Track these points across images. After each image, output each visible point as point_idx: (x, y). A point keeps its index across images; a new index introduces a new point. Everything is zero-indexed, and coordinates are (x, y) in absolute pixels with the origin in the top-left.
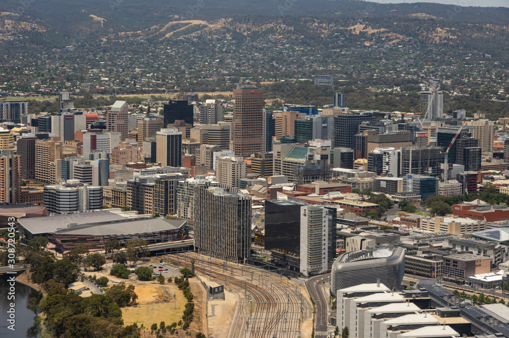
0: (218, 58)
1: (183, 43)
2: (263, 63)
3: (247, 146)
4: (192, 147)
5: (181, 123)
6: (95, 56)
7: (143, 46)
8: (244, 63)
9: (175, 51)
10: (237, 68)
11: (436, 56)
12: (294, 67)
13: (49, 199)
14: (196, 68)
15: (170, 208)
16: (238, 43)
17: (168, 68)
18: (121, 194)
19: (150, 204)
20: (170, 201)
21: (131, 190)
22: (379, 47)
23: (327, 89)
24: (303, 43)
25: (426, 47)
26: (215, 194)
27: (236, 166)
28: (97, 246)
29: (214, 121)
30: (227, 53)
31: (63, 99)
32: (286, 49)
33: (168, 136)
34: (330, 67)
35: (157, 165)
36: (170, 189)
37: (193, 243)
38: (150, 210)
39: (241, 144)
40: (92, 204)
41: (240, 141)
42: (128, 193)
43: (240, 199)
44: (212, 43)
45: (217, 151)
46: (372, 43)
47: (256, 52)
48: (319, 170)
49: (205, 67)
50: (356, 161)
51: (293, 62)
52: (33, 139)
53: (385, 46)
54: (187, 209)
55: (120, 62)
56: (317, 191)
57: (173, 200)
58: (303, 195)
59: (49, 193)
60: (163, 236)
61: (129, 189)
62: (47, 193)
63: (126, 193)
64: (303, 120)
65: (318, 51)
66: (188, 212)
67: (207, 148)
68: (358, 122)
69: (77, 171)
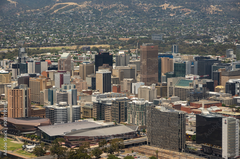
0: (88, 25)
1: (65, 16)
2: (114, 27)
3: (149, 79)
4: (114, 80)
5: (107, 66)
6: (15, 24)
7: (42, 18)
8: (103, 27)
9: (61, 20)
10: (100, 30)
11: (212, 22)
12: (133, 30)
13: (49, 114)
14: (76, 30)
15: (122, 118)
16: (97, 15)
17: (60, 31)
18: (89, 110)
19: (109, 116)
20: (122, 114)
21: (96, 107)
22: (178, 17)
23: (161, 42)
24: (135, 15)
25: (206, 16)
26: (162, 111)
27: (151, 92)
28: (91, 143)
29: (124, 64)
30: (92, 21)
31: (21, 51)
32: (125, 18)
33: (104, 74)
34: (154, 29)
35: (97, 91)
36: (122, 107)
37: (146, 139)
38: (109, 120)
39: (146, 78)
40: (75, 116)
41: (145, 76)
42: (93, 109)
43: (179, 114)
44: (81, 16)
45: (134, 82)
46: (174, 15)
47: (108, 21)
48: (202, 93)
49: (81, 30)
50: (216, 87)
51: (132, 26)
52: (28, 77)
53: (182, 16)
54: (134, 119)
55: (31, 28)
56: (203, 106)
57: (123, 114)
58: (195, 109)
59: (49, 110)
60: (127, 136)
61: (95, 107)
62: (48, 110)
63: (92, 109)
64: (179, 63)
65: (144, 20)
66: (135, 121)
67: (128, 81)
68: (211, 63)
69: (59, 96)
